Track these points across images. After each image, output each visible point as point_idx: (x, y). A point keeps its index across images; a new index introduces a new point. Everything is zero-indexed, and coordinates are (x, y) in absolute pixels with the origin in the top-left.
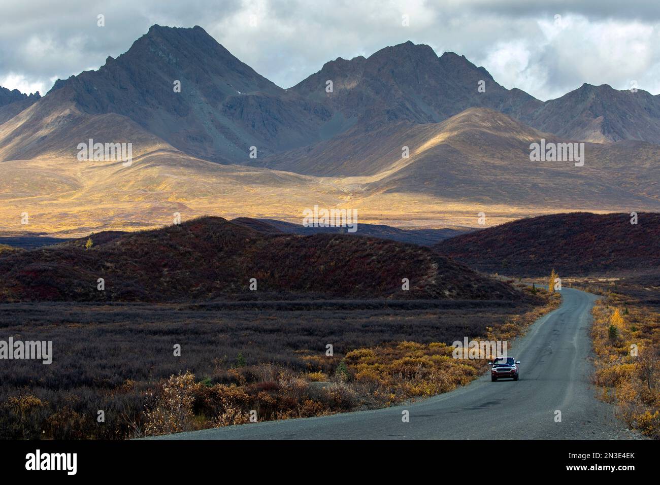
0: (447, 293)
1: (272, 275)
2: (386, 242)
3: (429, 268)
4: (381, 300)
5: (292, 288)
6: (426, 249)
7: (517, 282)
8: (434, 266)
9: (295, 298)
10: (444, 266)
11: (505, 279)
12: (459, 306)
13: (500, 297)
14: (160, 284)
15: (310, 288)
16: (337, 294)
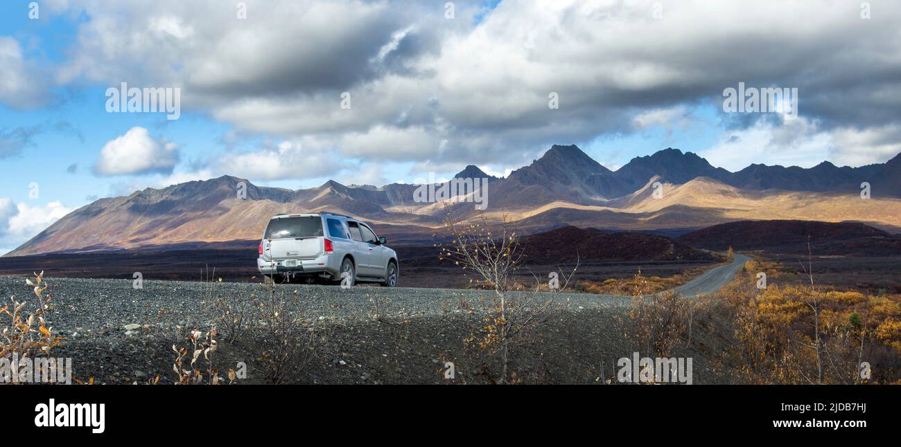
0: (678, 258)
1: (597, 252)
2: (649, 235)
3: (669, 247)
4: (647, 261)
5: (607, 257)
6: (668, 238)
7: (713, 253)
8: (672, 245)
9: (608, 261)
10: (676, 245)
11: (708, 251)
12: (682, 263)
13: (703, 259)
14: (546, 257)
15: (615, 257)
16: (627, 259)
